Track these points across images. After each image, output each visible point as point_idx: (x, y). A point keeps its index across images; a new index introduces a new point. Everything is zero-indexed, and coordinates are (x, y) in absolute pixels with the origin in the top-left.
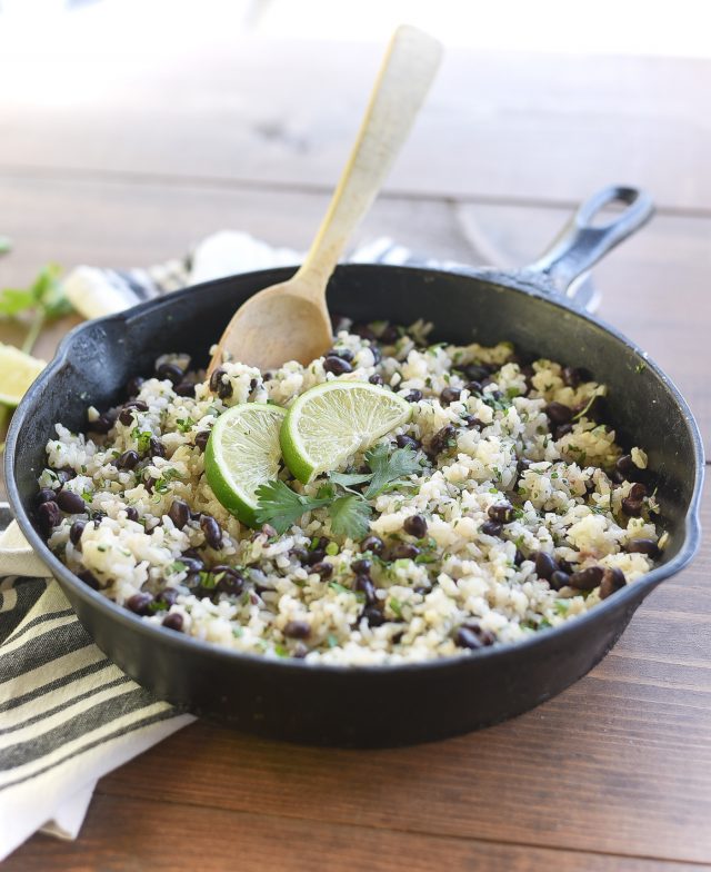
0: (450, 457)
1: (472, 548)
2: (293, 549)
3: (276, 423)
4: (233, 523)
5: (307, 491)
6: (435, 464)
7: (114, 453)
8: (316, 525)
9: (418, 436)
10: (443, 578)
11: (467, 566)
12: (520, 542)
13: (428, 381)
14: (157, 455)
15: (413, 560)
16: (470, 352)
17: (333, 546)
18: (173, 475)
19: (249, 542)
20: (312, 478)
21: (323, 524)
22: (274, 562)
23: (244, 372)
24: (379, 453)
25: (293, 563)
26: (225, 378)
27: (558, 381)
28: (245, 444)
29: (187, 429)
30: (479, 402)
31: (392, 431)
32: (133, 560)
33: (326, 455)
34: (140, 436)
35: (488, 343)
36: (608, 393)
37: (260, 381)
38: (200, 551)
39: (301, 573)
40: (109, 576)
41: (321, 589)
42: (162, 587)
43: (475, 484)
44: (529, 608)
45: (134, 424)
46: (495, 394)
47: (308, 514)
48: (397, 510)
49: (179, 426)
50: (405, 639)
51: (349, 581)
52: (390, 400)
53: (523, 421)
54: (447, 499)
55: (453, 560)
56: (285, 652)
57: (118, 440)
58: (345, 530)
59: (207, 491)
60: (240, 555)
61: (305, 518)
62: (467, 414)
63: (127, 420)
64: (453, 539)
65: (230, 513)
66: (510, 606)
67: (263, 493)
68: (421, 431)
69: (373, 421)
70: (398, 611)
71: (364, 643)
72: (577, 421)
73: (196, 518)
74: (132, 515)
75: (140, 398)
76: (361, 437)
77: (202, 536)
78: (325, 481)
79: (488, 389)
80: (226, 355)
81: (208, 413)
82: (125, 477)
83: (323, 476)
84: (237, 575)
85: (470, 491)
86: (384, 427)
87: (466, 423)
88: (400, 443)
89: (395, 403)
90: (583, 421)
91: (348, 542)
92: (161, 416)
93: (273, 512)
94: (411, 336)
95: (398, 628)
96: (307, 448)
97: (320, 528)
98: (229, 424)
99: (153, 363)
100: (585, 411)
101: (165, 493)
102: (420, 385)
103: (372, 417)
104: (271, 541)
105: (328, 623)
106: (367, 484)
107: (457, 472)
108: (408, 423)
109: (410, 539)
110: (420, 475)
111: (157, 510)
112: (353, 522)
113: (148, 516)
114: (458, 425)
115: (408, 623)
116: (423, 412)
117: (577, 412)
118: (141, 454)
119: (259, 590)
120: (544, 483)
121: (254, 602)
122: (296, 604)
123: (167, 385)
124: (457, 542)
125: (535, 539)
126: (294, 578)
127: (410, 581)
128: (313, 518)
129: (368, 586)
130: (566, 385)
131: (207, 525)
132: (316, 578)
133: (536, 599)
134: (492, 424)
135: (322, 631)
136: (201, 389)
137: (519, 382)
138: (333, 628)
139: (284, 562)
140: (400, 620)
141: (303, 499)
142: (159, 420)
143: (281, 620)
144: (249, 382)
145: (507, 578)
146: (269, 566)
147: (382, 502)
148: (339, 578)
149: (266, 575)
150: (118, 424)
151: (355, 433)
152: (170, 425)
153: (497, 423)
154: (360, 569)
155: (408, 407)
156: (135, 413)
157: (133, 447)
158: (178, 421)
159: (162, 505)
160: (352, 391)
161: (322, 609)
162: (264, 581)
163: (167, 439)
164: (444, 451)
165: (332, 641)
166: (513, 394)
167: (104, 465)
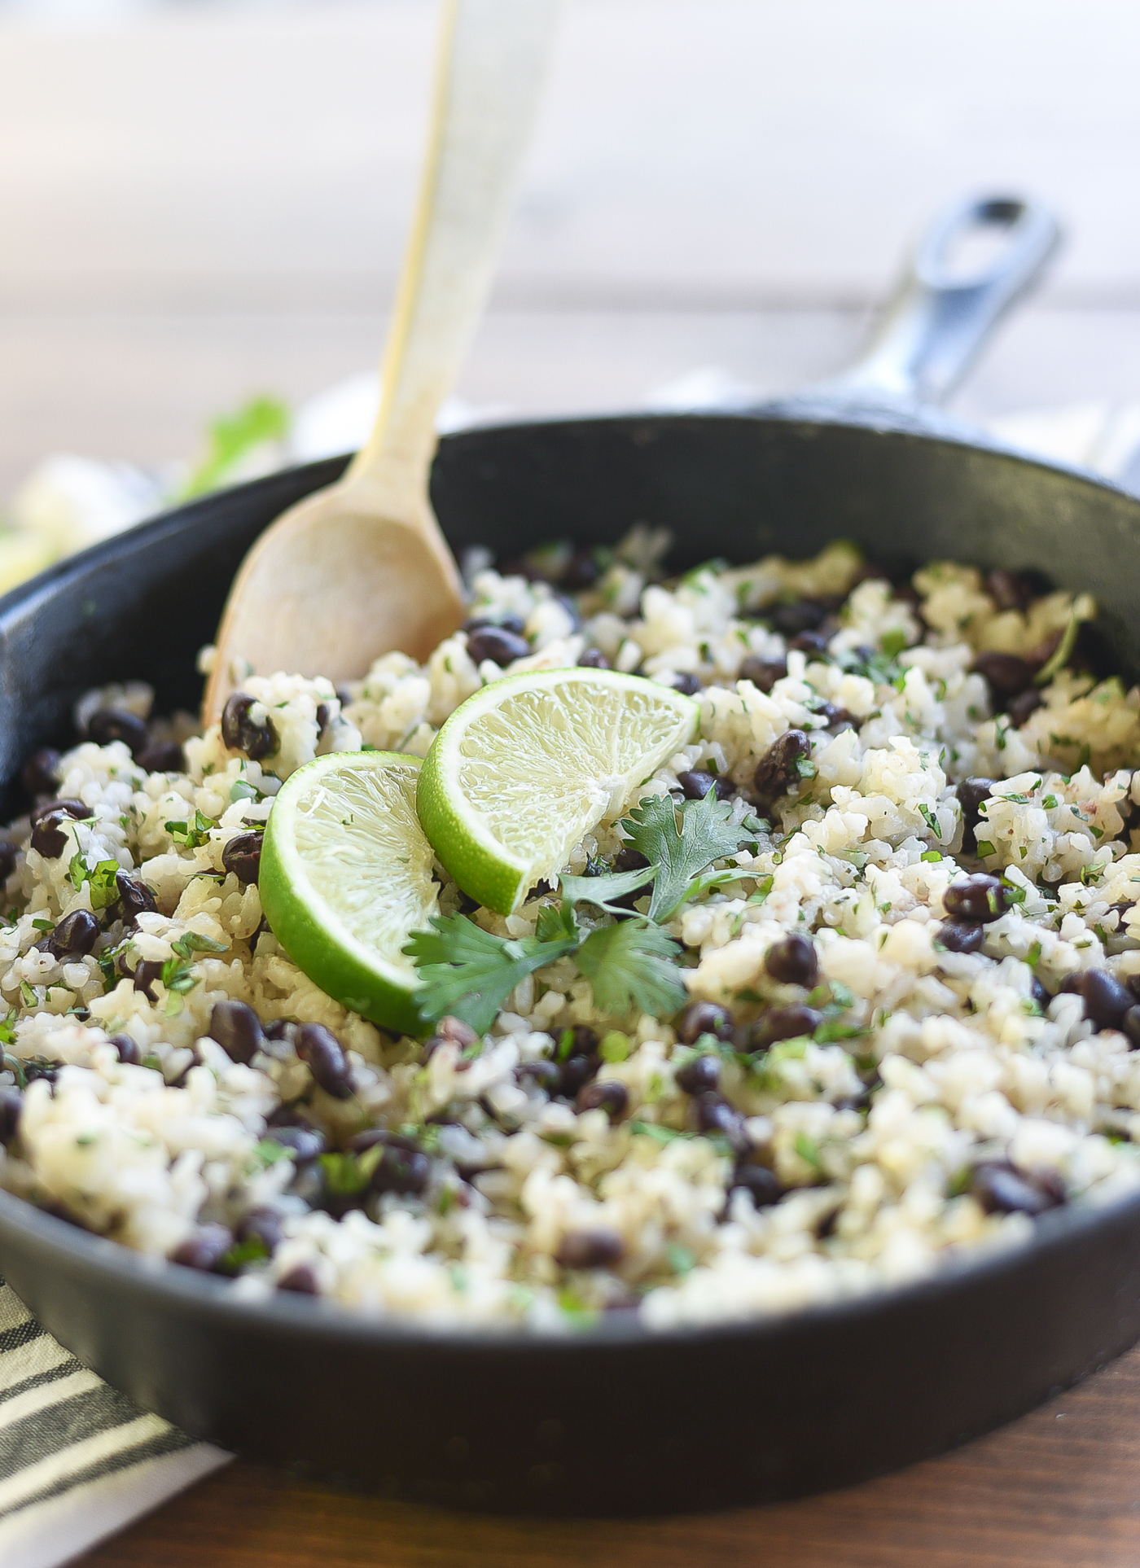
0: (808, 800)
1: (932, 988)
2: (520, 1066)
3: (404, 789)
4: (360, 1033)
5: (513, 931)
6: (775, 825)
7: (36, 923)
8: (553, 1002)
9: (723, 767)
10: (893, 1068)
11: (936, 1030)
12: (1034, 954)
13: (704, 651)
14: (141, 909)
15: (811, 1037)
16: (766, 578)
17: (613, 1041)
18: (194, 947)
19: (412, 1069)
20: (520, 896)
21: (569, 998)
22: (484, 1103)
23: (297, 692)
24: (652, 819)
25: (531, 1096)
26: (256, 714)
27: (981, 604)
28: (351, 846)
29: (199, 839)
30: (834, 674)
31: (664, 764)
32: (159, 1158)
33: (539, 840)
34: (90, 876)
35: (801, 553)
36: (1101, 611)
37: (333, 706)
38: (301, 1111)
39: (558, 1116)
40: (108, 1205)
41: (612, 1144)
42: (240, 1207)
43: (884, 850)
44: (1099, 1101)
45: (70, 850)
46: (858, 651)
47: (528, 982)
48: (737, 935)
49: (178, 835)
50: (849, 1223)
51: (676, 1115)
52: (645, 698)
53: (940, 697)
54: (835, 893)
55: (900, 1025)
56: (576, 1305)
57: (38, 894)
58: (631, 997)
59: (279, 971)
60: (402, 1101)
61: (524, 992)
62: (819, 701)
63: (51, 843)
64: (885, 975)
65: (347, 1010)
66: (1056, 1106)
67: (422, 950)
68: (727, 755)
69: (622, 750)
70: (814, 1161)
71: (756, 1251)
72: (1049, 682)
73: (275, 1034)
74: (127, 1055)
75: (63, 794)
76: (603, 789)
77: (300, 1072)
78: (545, 902)
79: (843, 643)
80: (240, 665)
81: (234, 796)
82: (79, 972)
83: (541, 889)
84: (408, 1148)
85: (881, 864)
86: (646, 758)
87: (823, 720)
88: (689, 790)
89: (657, 704)
90: (1063, 679)
91: (647, 1025)
92: (124, 823)
93: (453, 989)
94: (631, 565)
95: (823, 1200)
96: (497, 834)
97: (566, 1009)
98: (303, 807)
99: (69, 714)
100: (1060, 657)
101: (190, 989)
102: (690, 660)
103: (616, 742)
104: (469, 1053)
105: (659, 1220)
106: (646, 890)
107: (841, 829)
108: (693, 742)
109: (789, 994)
110: (754, 850)
111: (180, 1034)
112: (645, 978)
113: (162, 1050)
114: (807, 729)
115: (847, 1182)
116: (722, 714)
117: (1039, 664)
118: (101, 914)
119: (468, 1174)
120: (1034, 821)
121: (463, 1202)
122: (566, 1189)
123: (118, 753)
124: (894, 982)
125: (1062, 944)
126: (539, 1129)
127: (819, 1088)
128: (540, 991)
129: (724, 1116)
130: (1000, 608)
131: (308, 1046)
132: (596, 1121)
133: (1109, 1076)
134: (877, 715)
135: (649, 1242)
136: (201, 748)
137: (899, 619)
138: (671, 1230)
139: (510, 1099)
140: (822, 1181)
141: (514, 949)
142: (122, 834)
143: (544, 1233)
144: (313, 713)
145: (1031, 1043)
146: (475, 1115)
147: (695, 923)
148: (649, 1112)
149: (473, 1134)
150: (31, 857)
151: (591, 781)
152: (150, 840)
153: (889, 711)
154: (693, 1082)
155: (689, 707)
156: (67, 825)
157: (80, 901)
158: (170, 827)
159: (188, 1020)
160: (558, 690)
161: (632, 1189)
162: (473, 1151)
163: (153, 871)
164: (792, 791)
165: (682, 1260)
166: (894, 647)
167: (21, 955)
